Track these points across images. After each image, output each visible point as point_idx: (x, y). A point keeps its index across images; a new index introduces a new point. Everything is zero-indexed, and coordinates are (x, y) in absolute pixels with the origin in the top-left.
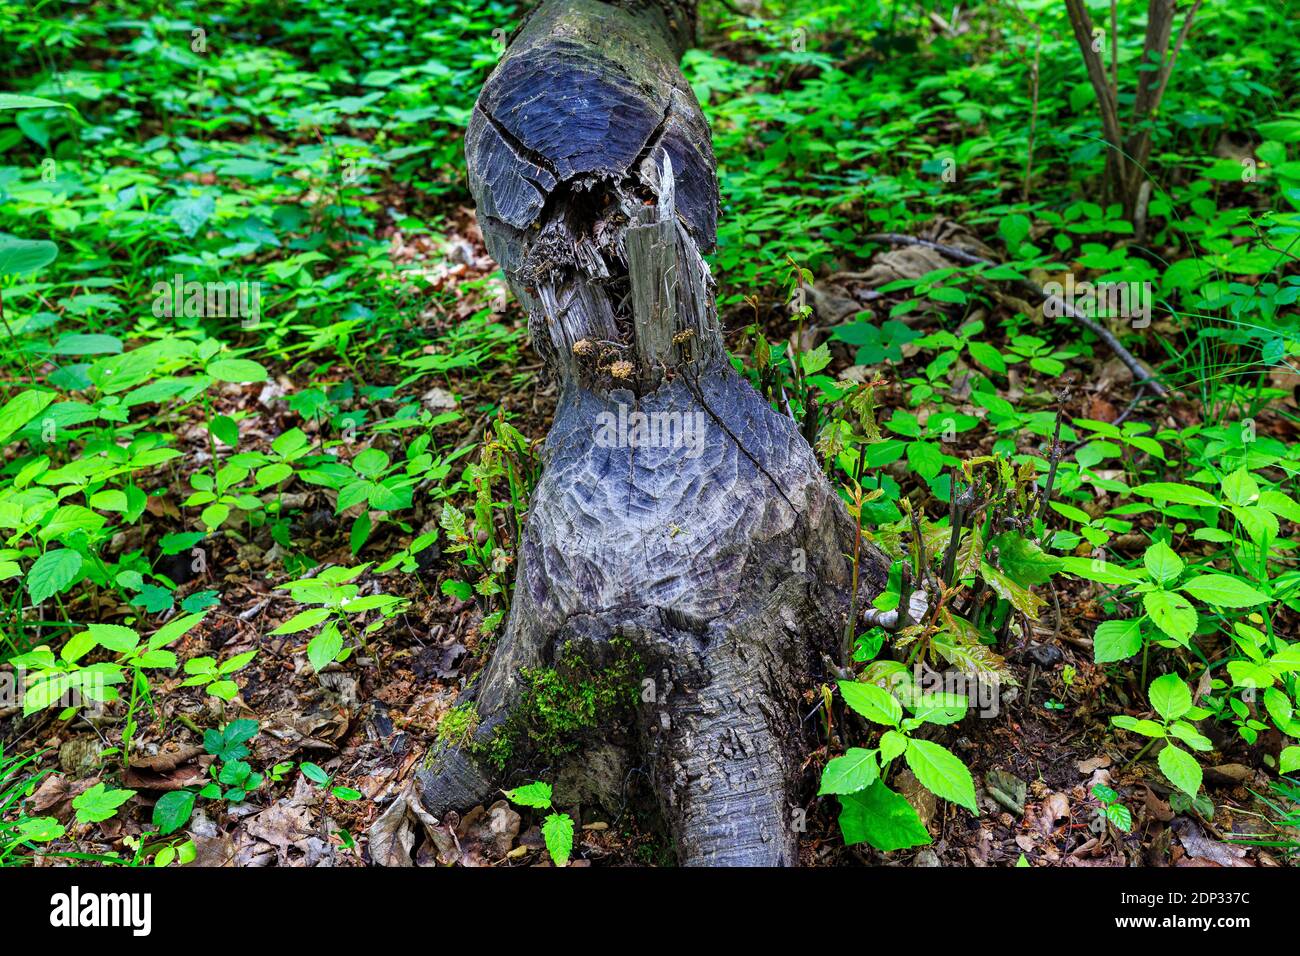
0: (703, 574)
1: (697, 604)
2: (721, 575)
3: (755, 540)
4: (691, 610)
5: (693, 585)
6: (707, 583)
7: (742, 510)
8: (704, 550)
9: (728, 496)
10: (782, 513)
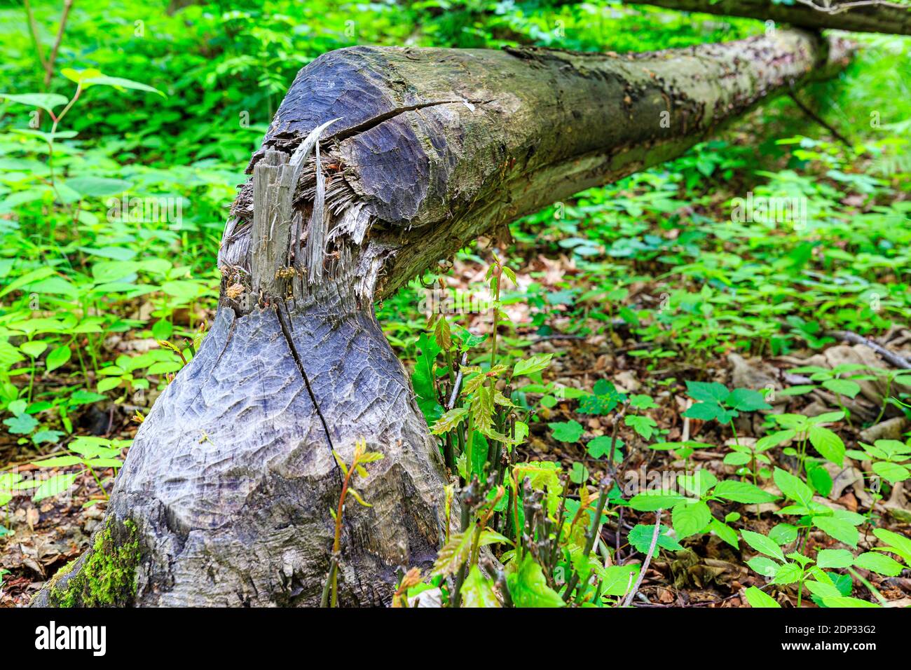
0: (209, 485)
1: (192, 510)
2: (226, 492)
3: (274, 472)
4: (182, 515)
5: (196, 491)
6: (209, 494)
7: (272, 440)
8: (218, 464)
9: (265, 424)
10: (319, 458)
